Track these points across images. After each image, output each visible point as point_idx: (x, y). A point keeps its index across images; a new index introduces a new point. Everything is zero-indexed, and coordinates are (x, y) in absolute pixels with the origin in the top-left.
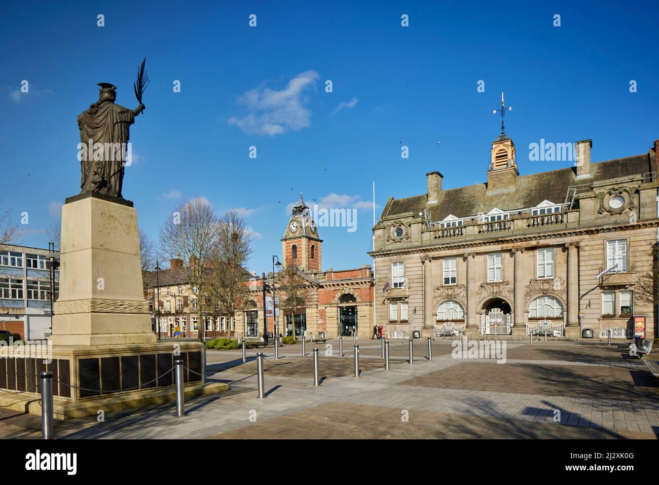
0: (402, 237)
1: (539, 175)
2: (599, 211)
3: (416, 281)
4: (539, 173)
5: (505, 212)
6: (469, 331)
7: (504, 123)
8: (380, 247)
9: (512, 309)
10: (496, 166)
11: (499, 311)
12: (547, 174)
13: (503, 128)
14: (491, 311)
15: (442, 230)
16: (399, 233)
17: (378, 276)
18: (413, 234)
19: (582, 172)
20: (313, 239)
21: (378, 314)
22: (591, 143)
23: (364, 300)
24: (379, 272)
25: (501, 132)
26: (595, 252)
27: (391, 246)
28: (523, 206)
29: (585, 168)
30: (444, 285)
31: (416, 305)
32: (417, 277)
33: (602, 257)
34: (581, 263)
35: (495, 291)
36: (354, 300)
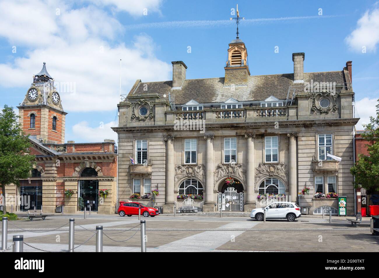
0: (147, 116)
1: (266, 77)
2: (312, 108)
3: (158, 158)
4: (265, 75)
5: (239, 102)
6: (208, 208)
7: (238, 30)
8: (125, 124)
9: (244, 188)
10: (232, 64)
11: (233, 190)
12: (272, 76)
13: (237, 33)
14: (227, 190)
15: (185, 113)
16: (143, 112)
17: (121, 152)
18: (157, 114)
19: (298, 77)
20: (54, 110)
21: (121, 189)
22: (304, 55)
23: (106, 174)
24: (123, 148)
25: (237, 37)
26: (309, 143)
27: (135, 124)
28: (254, 99)
29: (300, 75)
30: (185, 164)
31: (158, 182)
32: (159, 155)
33: (314, 147)
34: (300, 151)
35: (230, 171)
36: (96, 174)
